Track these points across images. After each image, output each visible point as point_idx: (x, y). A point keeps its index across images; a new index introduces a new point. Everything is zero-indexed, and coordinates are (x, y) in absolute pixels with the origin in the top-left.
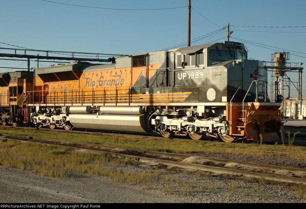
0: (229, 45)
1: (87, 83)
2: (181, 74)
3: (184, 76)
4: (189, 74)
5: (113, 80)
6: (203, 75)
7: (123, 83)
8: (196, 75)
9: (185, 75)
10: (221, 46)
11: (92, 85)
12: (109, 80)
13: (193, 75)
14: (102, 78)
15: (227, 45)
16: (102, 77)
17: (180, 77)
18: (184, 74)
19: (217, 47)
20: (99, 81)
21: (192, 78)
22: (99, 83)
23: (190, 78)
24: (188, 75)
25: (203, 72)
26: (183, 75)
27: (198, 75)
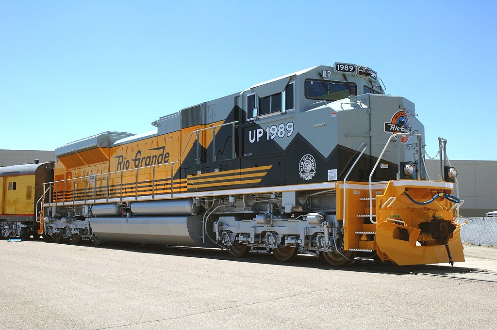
0: (344, 70)
1: (120, 165)
2: (255, 131)
3: (259, 136)
4: (267, 130)
5: (153, 157)
6: (292, 129)
7: (168, 160)
8: (280, 130)
9: (260, 133)
10: (329, 73)
11: (125, 168)
12: (148, 157)
13: (275, 132)
14: (139, 154)
15: (340, 70)
16: (139, 152)
17: (252, 139)
18: (258, 131)
19: (320, 74)
20: (135, 160)
21: (272, 138)
22: (135, 163)
23: (270, 137)
24: (265, 133)
25: (291, 124)
26: (258, 133)
27: (283, 130)
